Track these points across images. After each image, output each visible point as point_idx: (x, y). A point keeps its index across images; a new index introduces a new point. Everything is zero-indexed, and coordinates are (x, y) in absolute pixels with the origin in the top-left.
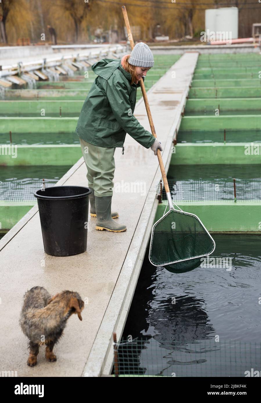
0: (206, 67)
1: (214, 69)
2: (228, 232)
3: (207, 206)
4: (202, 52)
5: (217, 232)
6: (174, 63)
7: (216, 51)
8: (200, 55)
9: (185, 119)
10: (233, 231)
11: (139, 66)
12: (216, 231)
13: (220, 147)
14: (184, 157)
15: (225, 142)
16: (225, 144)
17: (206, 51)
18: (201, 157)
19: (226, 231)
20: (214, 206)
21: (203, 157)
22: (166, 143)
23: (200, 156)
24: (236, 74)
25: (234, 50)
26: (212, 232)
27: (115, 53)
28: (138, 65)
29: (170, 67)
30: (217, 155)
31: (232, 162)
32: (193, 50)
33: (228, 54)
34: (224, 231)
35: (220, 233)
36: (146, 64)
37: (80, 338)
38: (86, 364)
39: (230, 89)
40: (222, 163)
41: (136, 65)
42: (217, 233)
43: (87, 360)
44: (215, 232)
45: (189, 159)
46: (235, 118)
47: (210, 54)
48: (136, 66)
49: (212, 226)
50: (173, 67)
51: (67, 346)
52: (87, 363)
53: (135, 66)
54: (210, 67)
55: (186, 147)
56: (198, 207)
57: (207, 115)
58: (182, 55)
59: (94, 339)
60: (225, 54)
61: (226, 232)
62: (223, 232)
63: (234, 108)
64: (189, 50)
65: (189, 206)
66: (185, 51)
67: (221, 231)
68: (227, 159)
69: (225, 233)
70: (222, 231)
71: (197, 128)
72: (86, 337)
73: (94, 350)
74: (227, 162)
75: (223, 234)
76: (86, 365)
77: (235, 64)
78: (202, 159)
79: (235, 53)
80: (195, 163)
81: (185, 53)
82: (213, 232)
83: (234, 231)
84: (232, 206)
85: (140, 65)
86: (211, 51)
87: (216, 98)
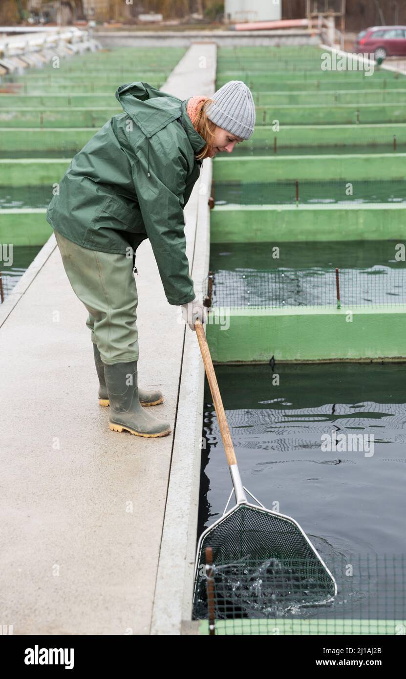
0: (232, 70)
1: (250, 73)
2: (326, 360)
3: (291, 316)
4: (221, 42)
5: (308, 360)
6: (177, 62)
7: (245, 42)
8: (218, 47)
9: (218, 162)
10: (335, 359)
11: (225, 129)
12: (306, 359)
13: (289, 211)
14: (227, 229)
15: (297, 202)
16: (297, 206)
17: (229, 42)
18: (257, 230)
19: (324, 358)
20: (304, 315)
21: (261, 230)
22: (198, 205)
23: (254, 227)
24: (289, 82)
25: (275, 41)
26: (300, 360)
27: (70, 42)
28: (224, 126)
29: (172, 70)
30: (284, 226)
31: (311, 238)
32: (207, 40)
33: (267, 47)
34: (321, 359)
35: (314, 362)
36: (240, 130)
37: (132, 557)
38: (153, 603)
39: (283, 109)
40: (293, 239)
41: (219, 124)
42: (307, 362)
43: (154, 596)
44: (304, 360)
45: (235, 233)
46: (302, 160)
47: (235, 47)
48: (220, 127)
49: (299, 350)
50: (178, 69)
51: (113, 572)
52: (155, 602)
53: (216, 125)
54: (243, 69)
55: (231, 212)
56: (275, 318)
57: (255, 155)
58: (187, 48)
59: (158, 558)
60: (262, 46)
61: (324, 360)
62: (319, 360)
63: (295, 143)
64: (199, 40)
65: (261, 317)
66: (193, 40)
67: (314, 359)
68: (302, 233)
69: (322, 362)
70: (316, 358)
71: (237, 178)
72: (142, 555)
73: (163, 578)
74: (302, 238)
75: (319, 364)
76: (155, 605)
77: (281, 65)
78: (259, 233)
79: (278, 46)
80: (246, 241)
81: (192, 43)
82: (302, 361)
83: (338, 359)
84: (333, 315)
85: (229, 128)
86: (237, 41)
87: (264, 125)
